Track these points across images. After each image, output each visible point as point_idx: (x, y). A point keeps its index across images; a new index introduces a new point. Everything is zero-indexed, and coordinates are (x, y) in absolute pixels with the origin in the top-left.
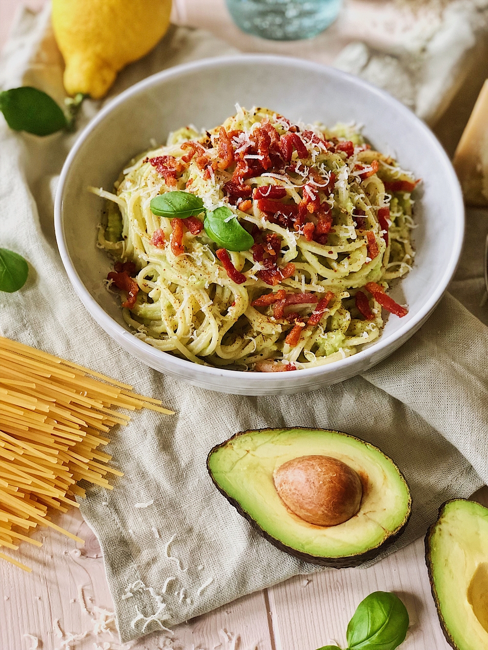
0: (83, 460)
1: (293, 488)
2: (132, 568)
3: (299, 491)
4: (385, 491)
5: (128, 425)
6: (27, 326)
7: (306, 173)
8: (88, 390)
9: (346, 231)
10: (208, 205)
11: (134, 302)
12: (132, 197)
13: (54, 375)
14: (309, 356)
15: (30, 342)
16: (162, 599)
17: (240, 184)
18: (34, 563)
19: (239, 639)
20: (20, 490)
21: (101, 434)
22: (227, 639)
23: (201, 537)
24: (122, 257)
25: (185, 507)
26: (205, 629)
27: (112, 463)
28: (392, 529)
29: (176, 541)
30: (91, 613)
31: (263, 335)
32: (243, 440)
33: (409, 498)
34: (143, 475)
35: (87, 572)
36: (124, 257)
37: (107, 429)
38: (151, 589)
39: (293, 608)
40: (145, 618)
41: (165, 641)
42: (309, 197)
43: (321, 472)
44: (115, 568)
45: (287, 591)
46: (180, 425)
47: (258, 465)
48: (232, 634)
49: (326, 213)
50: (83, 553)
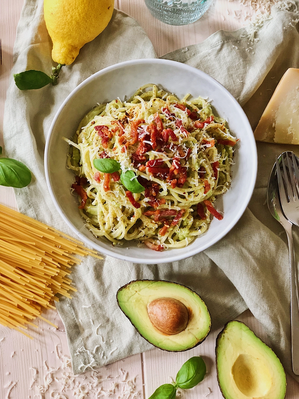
0: (58, 284)
1: (155, 317)
2: (80, 339)
3: (158, 319)
4: (199, 319)
5: (80, 264)
6: (31, 206)
7: (175, 149)
8: (61, 245)
9: (194, 181)
10: (123, 167)
11: (84, 205)
12: (85, 150)
13: (44, 236)
14: (171, 240)
15: (33, 215)
16: (93, 356)
17: (140, 156)
18: (35, 333)
19: (128, 374)
20: (28, 300)
21: (67, 270)
22: (122, 374)
23: (113, 325)
24: (79, 176)
25: (106, 308)
26: (112, 368)
27: (73, 284)
28: (200, 339)
29: (101, 326)
30: (61, 358)
31: (148, 228)
32: (135, 285)
33: (210, 323)
34: (87, 290)
35: (59, 338)
36: (81, 175)
37: (70, 267)
38: (88, 351)
39: (153, 361)
40: (85, 366)
41: (94, 373)
42: (175, 167)
43: (169, 312)
44: (72, 340)
45: (152, 353)
46: (106, 265)
47: (141, 299)
48: (125, 371)
49: (184, 173)
50: (57, 329)
